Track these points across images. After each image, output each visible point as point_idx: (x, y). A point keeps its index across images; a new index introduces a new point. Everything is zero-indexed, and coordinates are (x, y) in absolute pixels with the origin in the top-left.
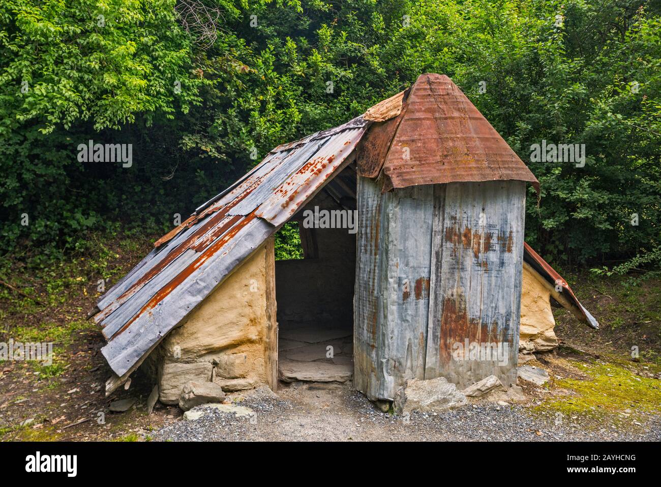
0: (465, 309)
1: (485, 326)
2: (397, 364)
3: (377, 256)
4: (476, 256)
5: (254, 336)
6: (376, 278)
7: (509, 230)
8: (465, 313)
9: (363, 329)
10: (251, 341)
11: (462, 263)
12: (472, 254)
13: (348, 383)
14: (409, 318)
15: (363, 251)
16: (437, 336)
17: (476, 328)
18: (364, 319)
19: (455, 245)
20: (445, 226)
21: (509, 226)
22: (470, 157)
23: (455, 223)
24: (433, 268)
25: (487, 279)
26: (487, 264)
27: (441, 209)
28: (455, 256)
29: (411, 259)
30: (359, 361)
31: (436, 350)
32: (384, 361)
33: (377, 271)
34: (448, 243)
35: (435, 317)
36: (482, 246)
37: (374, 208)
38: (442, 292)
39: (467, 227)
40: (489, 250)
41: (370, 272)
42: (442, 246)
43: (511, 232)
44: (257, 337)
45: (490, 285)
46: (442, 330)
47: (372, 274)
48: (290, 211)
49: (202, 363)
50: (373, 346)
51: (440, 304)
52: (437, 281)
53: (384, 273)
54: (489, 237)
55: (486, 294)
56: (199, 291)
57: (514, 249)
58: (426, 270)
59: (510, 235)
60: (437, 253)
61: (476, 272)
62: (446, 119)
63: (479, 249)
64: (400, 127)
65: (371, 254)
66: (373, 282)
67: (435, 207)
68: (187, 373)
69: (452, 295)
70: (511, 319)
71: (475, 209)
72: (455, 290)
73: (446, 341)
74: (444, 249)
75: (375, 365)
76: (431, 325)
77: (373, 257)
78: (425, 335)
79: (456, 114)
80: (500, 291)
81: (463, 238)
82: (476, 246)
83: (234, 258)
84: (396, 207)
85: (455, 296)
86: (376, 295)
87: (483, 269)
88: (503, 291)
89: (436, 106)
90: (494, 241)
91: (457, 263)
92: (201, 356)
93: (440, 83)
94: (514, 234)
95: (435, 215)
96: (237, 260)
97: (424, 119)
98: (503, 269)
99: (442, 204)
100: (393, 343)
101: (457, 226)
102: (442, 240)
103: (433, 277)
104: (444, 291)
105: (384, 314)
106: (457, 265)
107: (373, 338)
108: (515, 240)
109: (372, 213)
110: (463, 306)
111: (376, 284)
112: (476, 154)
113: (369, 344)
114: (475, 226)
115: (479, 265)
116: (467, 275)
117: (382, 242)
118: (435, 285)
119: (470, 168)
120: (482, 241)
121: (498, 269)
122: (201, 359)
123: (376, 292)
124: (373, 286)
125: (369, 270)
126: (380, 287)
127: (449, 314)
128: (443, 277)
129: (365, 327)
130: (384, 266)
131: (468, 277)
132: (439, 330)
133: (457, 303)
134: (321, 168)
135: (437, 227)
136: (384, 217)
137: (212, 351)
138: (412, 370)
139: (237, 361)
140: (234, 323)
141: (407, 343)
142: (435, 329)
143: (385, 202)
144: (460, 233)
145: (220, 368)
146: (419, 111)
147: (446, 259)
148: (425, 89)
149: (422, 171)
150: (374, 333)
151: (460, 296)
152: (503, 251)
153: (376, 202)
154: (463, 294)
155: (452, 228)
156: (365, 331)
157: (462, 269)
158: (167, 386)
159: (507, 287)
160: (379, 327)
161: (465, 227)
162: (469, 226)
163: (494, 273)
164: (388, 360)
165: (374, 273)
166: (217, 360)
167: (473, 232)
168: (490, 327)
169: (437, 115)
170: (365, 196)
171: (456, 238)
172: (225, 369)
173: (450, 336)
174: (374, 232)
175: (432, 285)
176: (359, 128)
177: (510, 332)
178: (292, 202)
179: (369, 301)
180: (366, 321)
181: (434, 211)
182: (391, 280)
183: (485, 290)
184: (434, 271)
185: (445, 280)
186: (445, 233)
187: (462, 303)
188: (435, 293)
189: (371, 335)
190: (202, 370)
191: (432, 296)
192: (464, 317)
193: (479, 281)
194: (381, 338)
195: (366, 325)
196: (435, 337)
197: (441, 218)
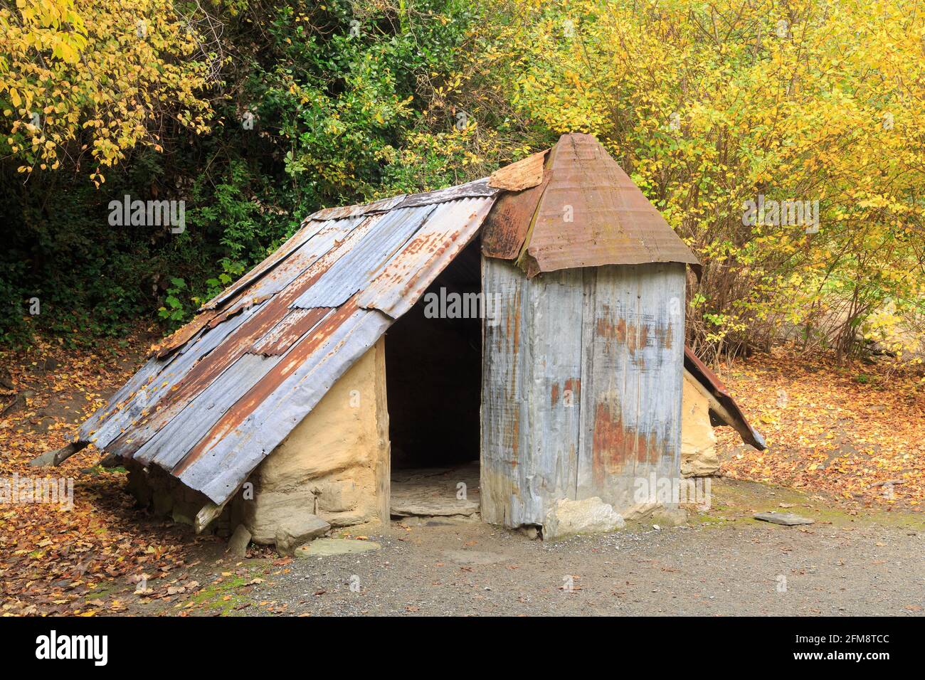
0: (620, 415)
1: (643, 436)
2: (546, 482)
3: (518, 354)
4: (632, 353)
5: (363, 458)
6: (517, 380)
7: (667, 322)
8: (620, 421)
9: (498, 445)
10: (360, 465)
11: (616, 361)
12: (627, 351)
13: (475, 515)
14: (558, 426)
15: (494, 349)
16: (589, 448)
17: (632, 439)
18: (499, 432)
19: (608, 340)
20: (597, 316)
21: (667, 317)
22: (624, 236)
23: (607, 313)
24: (584, 367)
25: (644, 379)
26: (643, 362)
27: (592, 297)
28: (608, 352)
29: (560, 356)
30: (491, 486)
31: (589, 463)
32: (531, 478)
33: (518, 372)
34: (600, 338)
35: (586, 425)
36: (638, 341)
37: (511, 296)
38: (593, 396)
39: (621, 318)
40: (646, 346)
41: (507, 374)
42: (593, 340)
43: (670, 324)
44: (367, 459)
45: (647, 386)
46: (594, 440)
47: (510, 376)
48: (410, 300)
49: (304, 493)
50: (514, 463)
51: (592, 410)
52: (588, 383)
53: (527, 374)
54: (646, 329)
55: (643, 398)
56: (307, 400)
57: (673, 344)
58: (576, 369)
59: (669, 328)
60: (588, 349)
61: (632, 372)
62: (595, 189)
63: (634, 344)
64: (543, 199)
65: (508, 352)
66: (513, 386)
67: (585, 295)
68: (286, 505)
69: (606, 399)
70: (672, 428)
71: (630, 297)
72: (608, 393)
73: (599, 454)
74: (596, 344)
75: (517, 485)
76: (582, 435)
77: (511, 355)
78: (576, 447)
79: (606, 183)
80: (659, 395)
81: (617, 331)
82: (631, 341)
83: (346, 359)
84: (541, 295)
85: (608, 401)
86: (517, 401)
87: (638, 367)
88: (662, 394)
89: (583, 173)
90: (651, 334)
91: (611, 360)
92: (302, 483)
93: (585, 145)
94: (673, 327)
95: (584, 304)
96: (350, 360)
97: (571, 189)
98: (662, 368)
99: (593, 291)
100: (541, 456)
101: (609, 316)
102: (593, 333)
103: (584, 377)
104: (597, 395)
105: (529, 423)
106: (611, 363)
107: (515, 453)
108: (674, 333)
109: (508, 303)
110: (618, 412)
111: (517, 388)
112: (630, 231)
113: (507, 462)
114: (630, 317)
115: (635, 363)
116: (621, 375)
117: (524, 336)
118: (587, 387)
119: (625, 248)
120: (638, 335)
121: (656, 368)
122: (301, 488)
123: (516, 397)
124: (513, 390)
125: (505, 371)
126: (522, 390)
127: (602, 422)
128: (595, 377)
129: (500, 442)
130: (528, 365)
131: (623, 377)
132: (591, 441)
133: (611, 409)
134: (444, 247)
135: (588, 318)
136: (526, 307)
137: (315, 477)
138: (562, 489)
139: (344, 490)
140: (340, 441)
141: (556, 457)
142: (587, 439)
143: (528, 289)
144: (614, 326)
145: (324, 499)
146: (564, 179)
147: (599, 357)
148: (569, 153)
149: (572, 252)
150: (514, 447)
151: (615, 400)
152: (661, 347)
153: (513, 289)
154: (618, 398)
155: (605, 320)
156: (501, 447)
157: (616, 367)
158: (264, 521)
159: (667, 389)
160: (523, 438)
161: (619, 319)
162: (623, 317)
163: (652, 373)
164: (536, 477)
165: (514, 374)
166: (320, 489)
167: (627, 324)
168: (649, 437)
169: (584, 184)
170: (496, 282)
171: (609, 331)
172: (330, 500)
173: (604, 448)
174: (511, 325)
175: (583, 387)
176: (485, 197)
177: (670, 443)
178: (411, 290)
179: (506, 409)
180: (501, 435)
181: (584, 299)
182: (538, 382)
183: (642, 391)
184: (585, 371)
185: (597, 380)
186: (596, 325)
187: (618, 408)
188: (587, 396)
189: (511, 450)
190: (303, 500)
191: (583, 401)
192: (619, 425)
193: (636, 382)
194: (525, 452)
195: (501, 440)
196: (587, 449)
197: (592, 308)
